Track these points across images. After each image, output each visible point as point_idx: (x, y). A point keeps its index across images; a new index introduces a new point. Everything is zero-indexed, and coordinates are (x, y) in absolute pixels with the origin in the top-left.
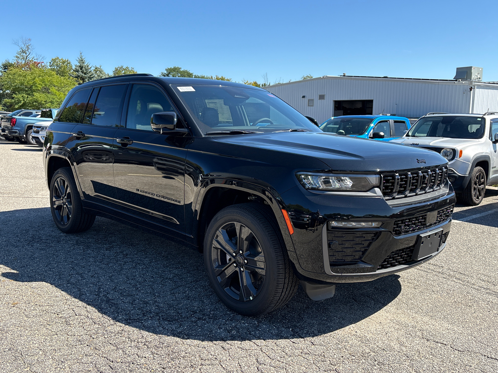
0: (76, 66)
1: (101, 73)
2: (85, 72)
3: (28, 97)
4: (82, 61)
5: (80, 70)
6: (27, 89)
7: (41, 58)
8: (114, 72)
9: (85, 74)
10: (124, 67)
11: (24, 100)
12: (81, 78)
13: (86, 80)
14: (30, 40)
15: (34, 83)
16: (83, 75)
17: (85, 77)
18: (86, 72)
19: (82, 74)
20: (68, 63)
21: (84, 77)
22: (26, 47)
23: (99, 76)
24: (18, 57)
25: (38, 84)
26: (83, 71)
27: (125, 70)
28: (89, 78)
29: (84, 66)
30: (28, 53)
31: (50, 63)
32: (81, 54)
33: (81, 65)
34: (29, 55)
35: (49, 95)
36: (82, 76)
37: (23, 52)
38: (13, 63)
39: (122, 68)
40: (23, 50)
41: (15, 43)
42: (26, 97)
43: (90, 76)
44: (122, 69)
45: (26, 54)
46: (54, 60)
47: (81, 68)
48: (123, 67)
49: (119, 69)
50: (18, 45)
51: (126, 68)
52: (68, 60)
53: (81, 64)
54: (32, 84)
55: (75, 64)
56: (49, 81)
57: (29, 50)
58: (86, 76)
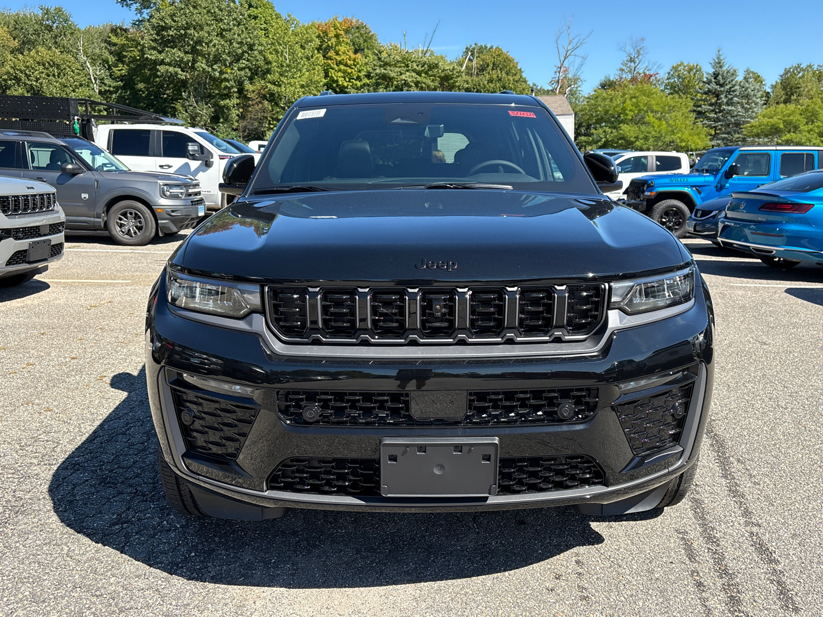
0: (708, 74)
1: (747, 82)
2: (722, 82)
3: (612, 132)
4: (719, 64)
5: (713, 80)
6: (613, 119)
7: (656, 67)
8: (781, 76)
9: (722, 86)
10: (804, 66)
11: (606, 137)
12: (714, 93)
13: (722, 96)
14: (643, 39)
15: (624, 109)
16: (718, 89)
17: (721, 91)
18: (724, 83)
19: (716, 87)
20: (697, 71)
21: (719, 91)
22: (636, 51)
23: (743, 87)
24: (623, 70)
25: (630, 111)
26: (719, 81)
27: (804, 70)
28: (727, 92)
29: (721, 73)
30: (638, 62)
31: (669, 73)
32: (719, 51)
33: (716, 71)
34: (639, 65)
35: (643, 128)
36: (715, 90)
37: (632, 60)
38: (615, 80)
39: (799, 67)
40: (631, 58)
41: (621, 49)
42: (610, 132)
43: (730, 88)
44: (799, 70)
45: (635, 63)
46: (675, 69)
47: (716, 75)
48: (801, 66)
49: (792, 70)
50: (625, 51)
51: (808, 66)
52: (697, 66)
53: (717, 69)
54: (620, 111)
55: (708, 70)
56: (646, 104)
57: (640, 57)
58: (722, 89)
